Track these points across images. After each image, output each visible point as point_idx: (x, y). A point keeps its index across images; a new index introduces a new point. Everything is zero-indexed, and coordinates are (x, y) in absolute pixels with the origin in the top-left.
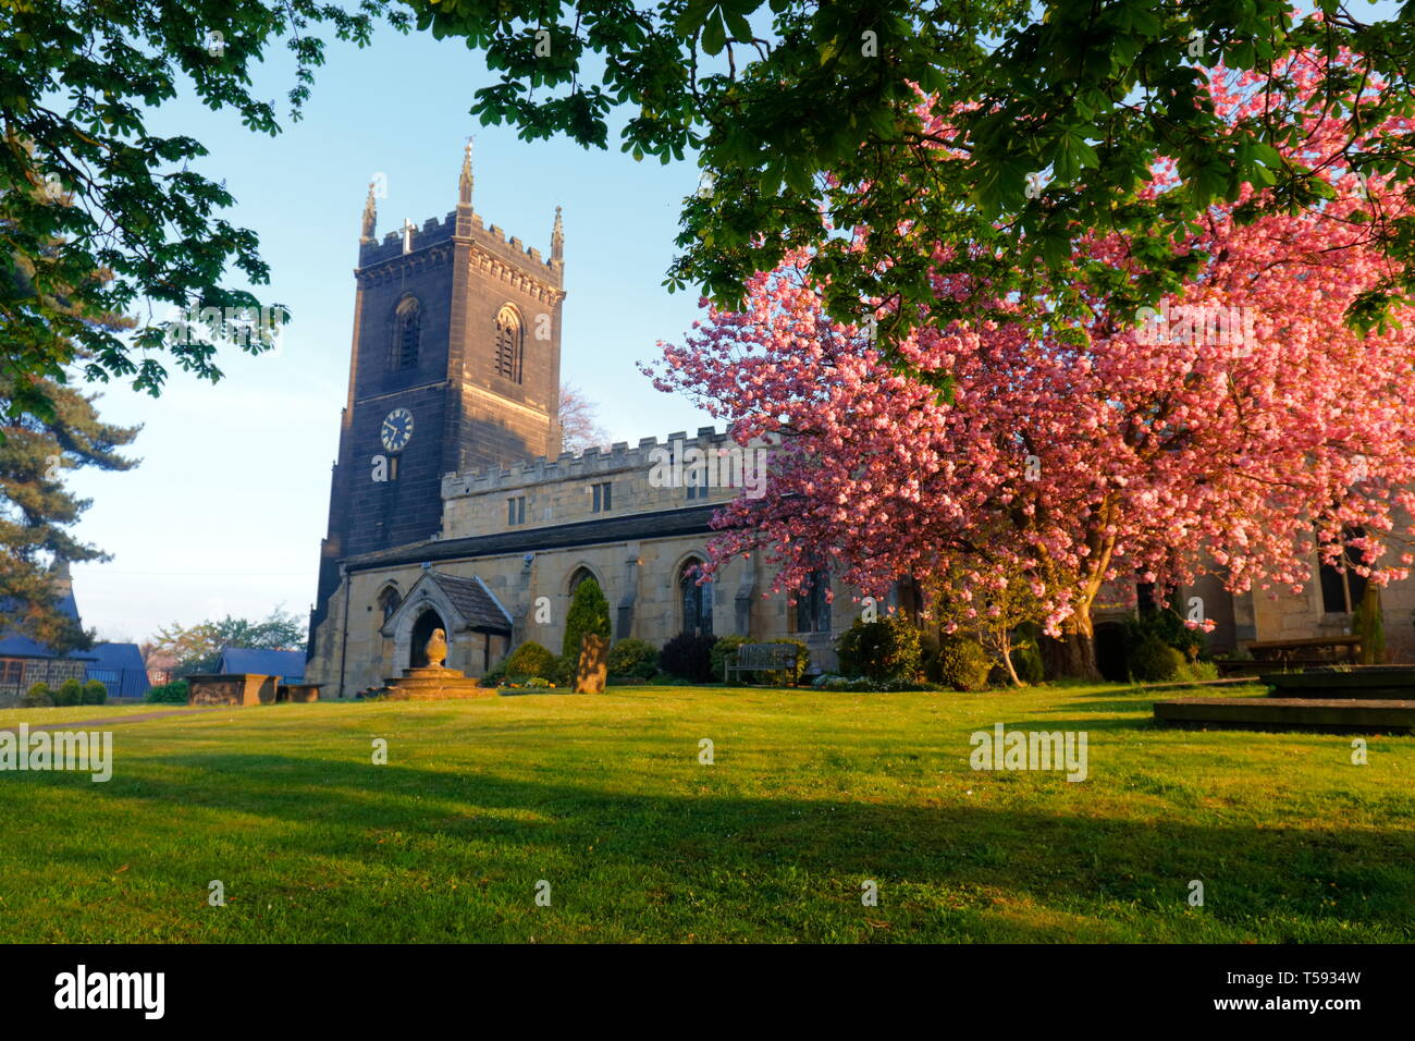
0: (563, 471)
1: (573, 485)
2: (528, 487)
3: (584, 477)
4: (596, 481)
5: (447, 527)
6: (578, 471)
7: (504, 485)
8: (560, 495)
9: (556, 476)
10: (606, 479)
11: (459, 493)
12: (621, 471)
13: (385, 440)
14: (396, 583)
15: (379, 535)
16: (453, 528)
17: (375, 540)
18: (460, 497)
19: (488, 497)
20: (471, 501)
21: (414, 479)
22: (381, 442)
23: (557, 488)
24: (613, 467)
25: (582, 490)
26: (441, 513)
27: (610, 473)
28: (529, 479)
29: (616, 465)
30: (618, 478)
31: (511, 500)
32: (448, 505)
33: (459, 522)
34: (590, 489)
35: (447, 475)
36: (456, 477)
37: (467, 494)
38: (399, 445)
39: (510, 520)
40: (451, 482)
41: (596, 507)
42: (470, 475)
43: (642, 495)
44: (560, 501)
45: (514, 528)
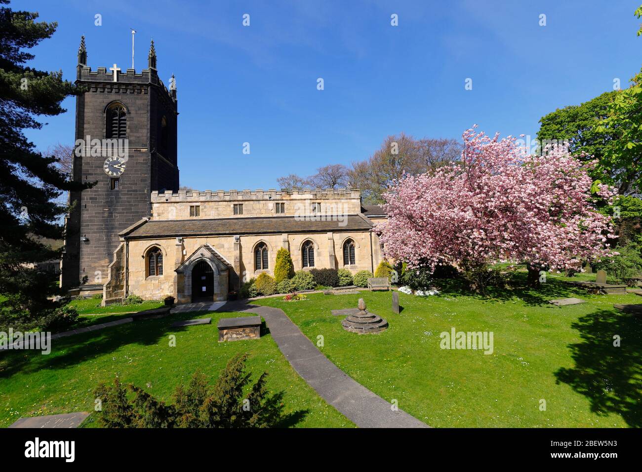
0: (220, 197)
1: (225, 203)
2: (201, 202)
3: (230, 201)
4: (235, 203)
5: (155, 215)
6: (227, 198)
7: (189, 199)
8: (218, 207)
9: (216, 199)
10: (240, 203)
11: (162, 201)
12: (248, 201)
13: (107, 170)
15: (106, 215)
16: (159, 215)
17: (103, 217)
18: (163, 203)
19: (178, 204)
20: (169, 205)
21: (128, 191)
22: (103, 171)
23: (217, 203)
24: (244, 199)
25: (229, 206)
26: (151, 208)
27: (243, 201)
28: (203, 199)
29: (246, 198)
30: (247, 203)
31: (191, 207)
32: (155, 206)
33: (163, 213)
34: (232, 206)
35: (154, 192)
36: (159, 193)
37: (167, 202)
38: (117, 173)
39: (192, 214)
40: (157, 195)
41: (235, 212)
42: (168, 193)
43: (258, 210)
44: (219, 209)
45: (194, 218)
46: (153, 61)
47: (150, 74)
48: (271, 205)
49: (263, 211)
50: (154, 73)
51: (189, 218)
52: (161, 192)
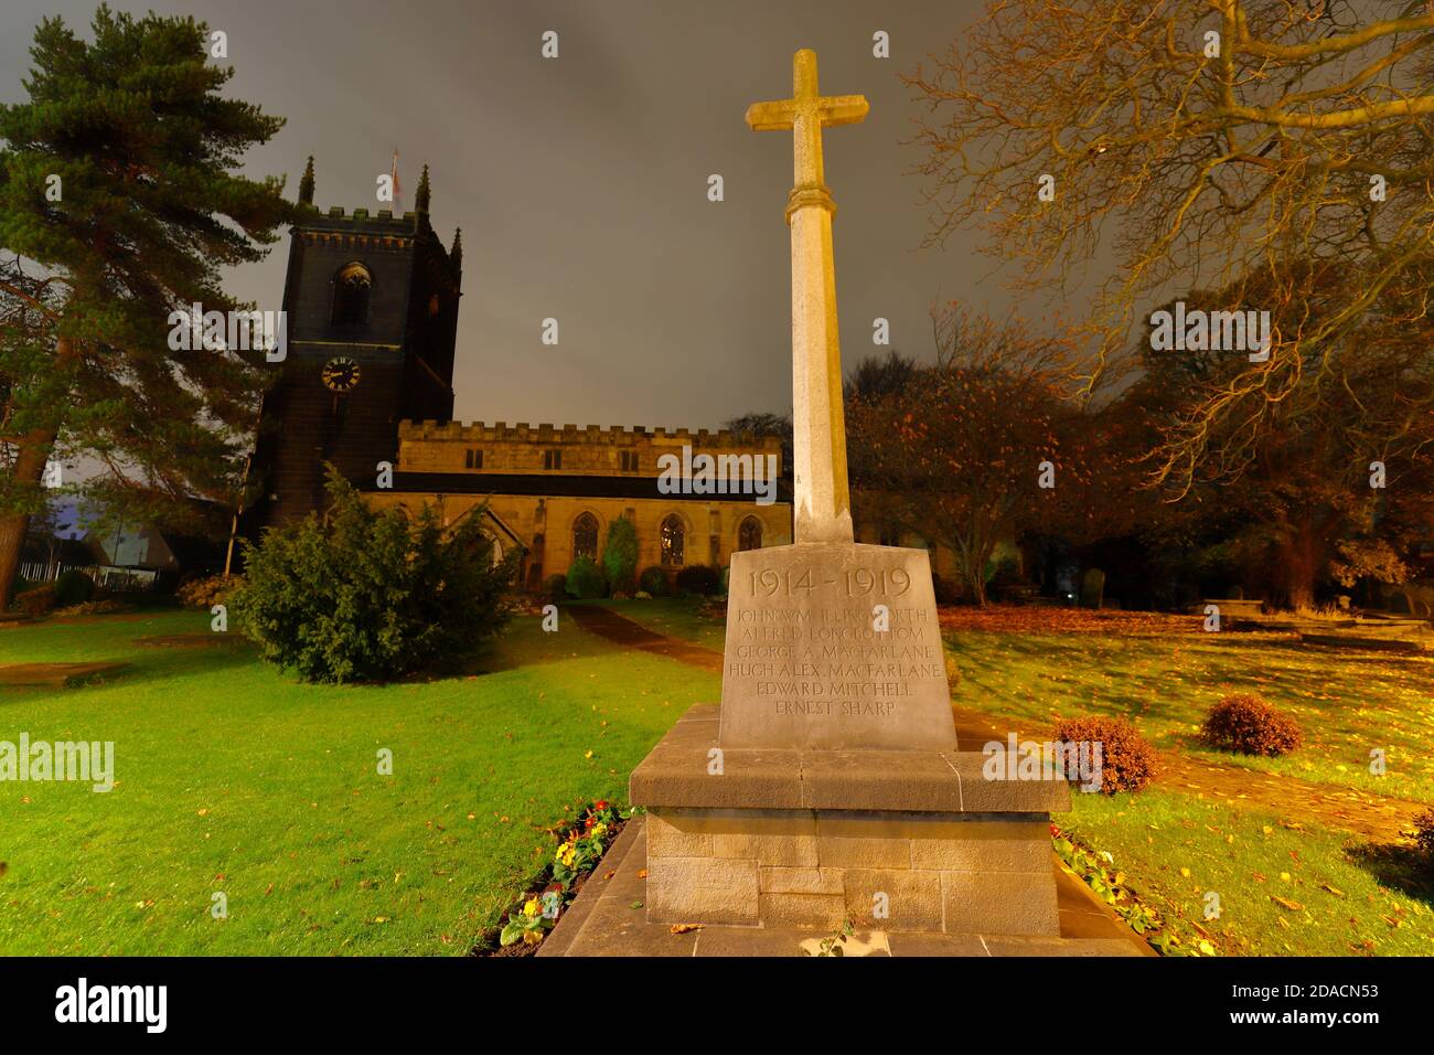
0: (520, 436)
1: (529, 447)
2: (486, 443)
3: (538, 443)
4: (549, 448)
5: (403, 461)
6: (534, 438)
7: (464, 437)
8: (517, 452)
9: (513, 438)
10: (557, 447)
11: (418, 437)
12: (571, 444)
13: (327, 379)
14: (405, 506)
16: (409, 462)
18: (419, 440)
19: (445, 444)
20: (430, 445)
21: (360, 418)
22: (322, 381)
23: (515, 447)
24: (563, 440)
25: (537, 453)
26: (398, 450)
27: (562, 444)
28: (488, 437)
29: (566, 439)
30: (568, 448)
31: (469, 450)
32: (405, 445)
33: (416, 459)
34: (542, 453)
35: (404, 421)
36: (414, 423)
37: (426, 438)
38: (344, 387)
39: (469, 465)
40: (409, 427)
41: (548, 466)
42: (428, 425)
43: (588, 464)
44: (518, 458)
45: (473, 471)
46: (423, 198)
47: (416, 221)
48: (612, 454)
49: (598, 465)
50: (424, 217)
51: (464, 471)
52: (418, 421)
